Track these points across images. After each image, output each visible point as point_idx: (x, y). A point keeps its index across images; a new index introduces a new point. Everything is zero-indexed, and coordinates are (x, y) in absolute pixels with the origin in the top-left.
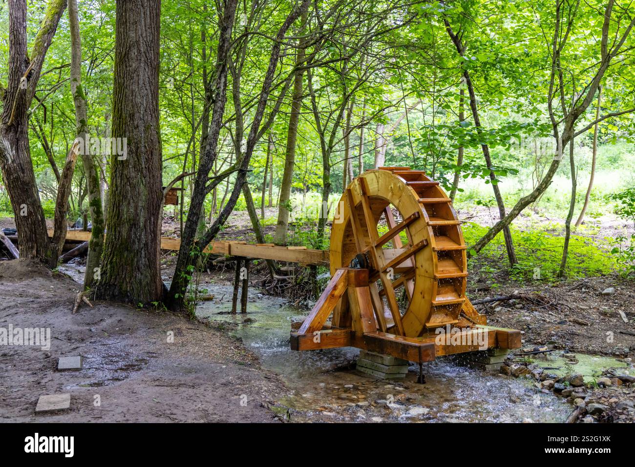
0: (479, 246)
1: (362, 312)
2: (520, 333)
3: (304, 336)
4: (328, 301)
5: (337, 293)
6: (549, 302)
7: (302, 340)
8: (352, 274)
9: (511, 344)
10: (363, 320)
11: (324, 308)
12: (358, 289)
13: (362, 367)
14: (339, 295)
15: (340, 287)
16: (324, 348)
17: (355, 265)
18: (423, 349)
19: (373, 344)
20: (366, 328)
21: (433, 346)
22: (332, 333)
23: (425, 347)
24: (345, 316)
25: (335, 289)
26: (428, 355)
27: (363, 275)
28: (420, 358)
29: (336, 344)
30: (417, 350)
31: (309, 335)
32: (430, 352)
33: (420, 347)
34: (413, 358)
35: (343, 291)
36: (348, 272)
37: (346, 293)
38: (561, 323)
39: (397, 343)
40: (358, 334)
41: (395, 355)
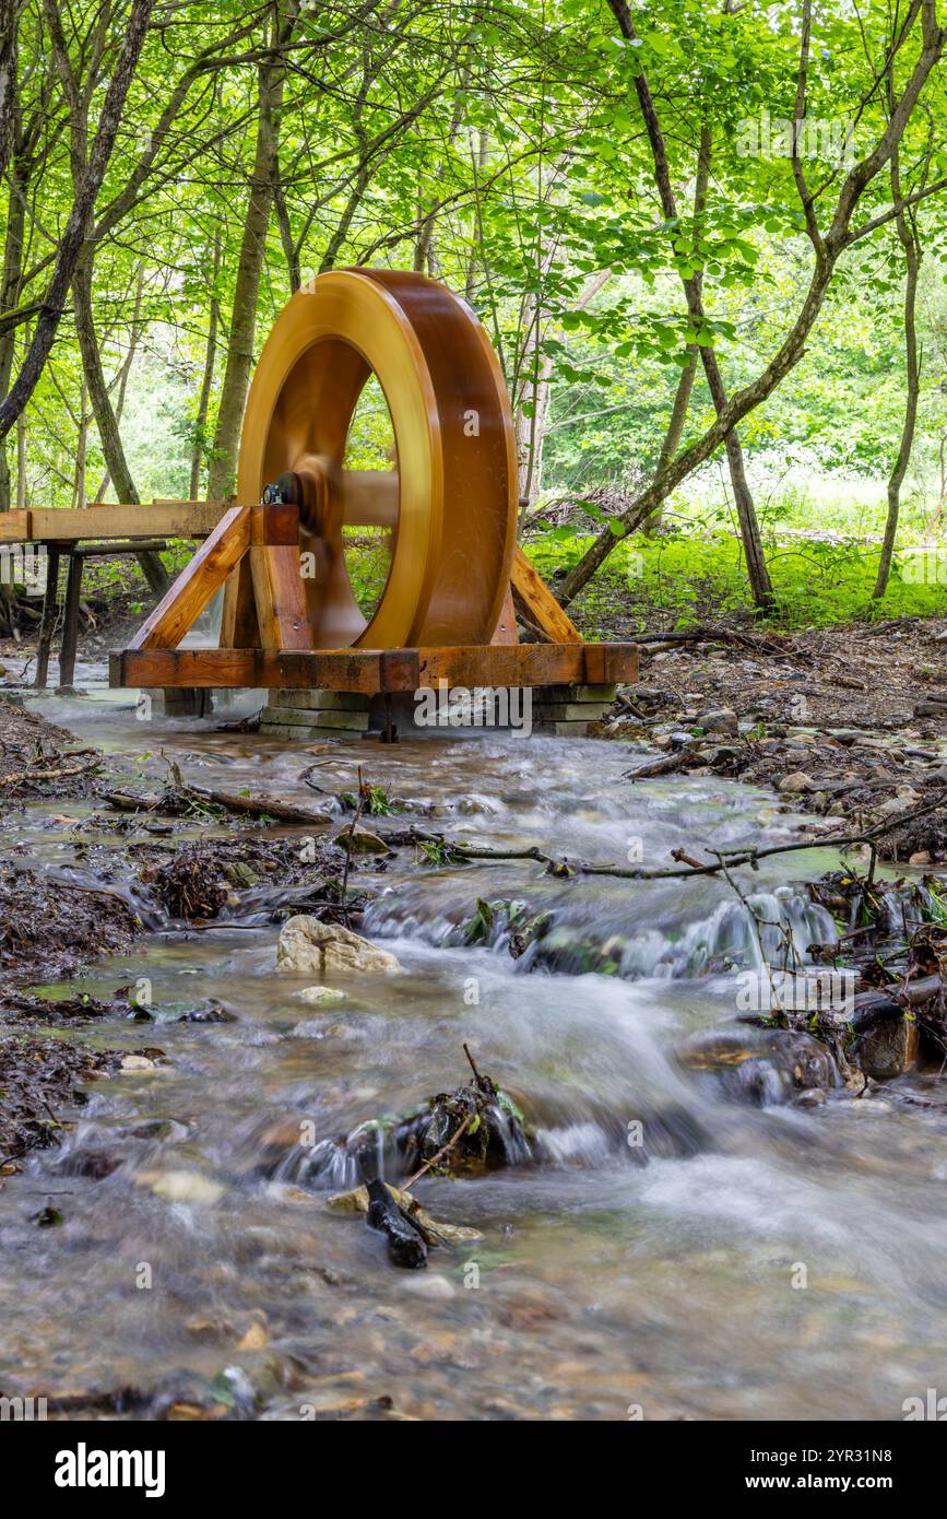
0: (636, 514)
1: (278, 602)
2: (635, 649)
3: (138, 653)
4: (199, 578)
5: (222, 559)
6: (795, 649)
7: (132, 662)
8: (260, 515)
9: (612, 672)
10: (280, 620)
11: (190, 592)
12: (271, 549)
13: (271, 724)
14: (228, 564)
15: (231, 546)
16: (188, 684)
17: (272, 498)
18: (389, 662)
19: (297, 672)
20: (285, 637)
21: (415, 657)
22: (208, 652)
23: (395, 656)
24: (247, 623)
25: (218, 549)
26: (400, 676)
27: (286, 518)
28: (383, 682)
29: (217, 679)
30: (376, 665)
31: (151, 652)
32: (406, 670)
33: (382, 657)
34: (370, 684)
35: (239, 554)
36: (252, 512)
37: (246, 562)
38: (794, 678)
39: (340, 658)
40: (270, 655)
41: (337, 687)
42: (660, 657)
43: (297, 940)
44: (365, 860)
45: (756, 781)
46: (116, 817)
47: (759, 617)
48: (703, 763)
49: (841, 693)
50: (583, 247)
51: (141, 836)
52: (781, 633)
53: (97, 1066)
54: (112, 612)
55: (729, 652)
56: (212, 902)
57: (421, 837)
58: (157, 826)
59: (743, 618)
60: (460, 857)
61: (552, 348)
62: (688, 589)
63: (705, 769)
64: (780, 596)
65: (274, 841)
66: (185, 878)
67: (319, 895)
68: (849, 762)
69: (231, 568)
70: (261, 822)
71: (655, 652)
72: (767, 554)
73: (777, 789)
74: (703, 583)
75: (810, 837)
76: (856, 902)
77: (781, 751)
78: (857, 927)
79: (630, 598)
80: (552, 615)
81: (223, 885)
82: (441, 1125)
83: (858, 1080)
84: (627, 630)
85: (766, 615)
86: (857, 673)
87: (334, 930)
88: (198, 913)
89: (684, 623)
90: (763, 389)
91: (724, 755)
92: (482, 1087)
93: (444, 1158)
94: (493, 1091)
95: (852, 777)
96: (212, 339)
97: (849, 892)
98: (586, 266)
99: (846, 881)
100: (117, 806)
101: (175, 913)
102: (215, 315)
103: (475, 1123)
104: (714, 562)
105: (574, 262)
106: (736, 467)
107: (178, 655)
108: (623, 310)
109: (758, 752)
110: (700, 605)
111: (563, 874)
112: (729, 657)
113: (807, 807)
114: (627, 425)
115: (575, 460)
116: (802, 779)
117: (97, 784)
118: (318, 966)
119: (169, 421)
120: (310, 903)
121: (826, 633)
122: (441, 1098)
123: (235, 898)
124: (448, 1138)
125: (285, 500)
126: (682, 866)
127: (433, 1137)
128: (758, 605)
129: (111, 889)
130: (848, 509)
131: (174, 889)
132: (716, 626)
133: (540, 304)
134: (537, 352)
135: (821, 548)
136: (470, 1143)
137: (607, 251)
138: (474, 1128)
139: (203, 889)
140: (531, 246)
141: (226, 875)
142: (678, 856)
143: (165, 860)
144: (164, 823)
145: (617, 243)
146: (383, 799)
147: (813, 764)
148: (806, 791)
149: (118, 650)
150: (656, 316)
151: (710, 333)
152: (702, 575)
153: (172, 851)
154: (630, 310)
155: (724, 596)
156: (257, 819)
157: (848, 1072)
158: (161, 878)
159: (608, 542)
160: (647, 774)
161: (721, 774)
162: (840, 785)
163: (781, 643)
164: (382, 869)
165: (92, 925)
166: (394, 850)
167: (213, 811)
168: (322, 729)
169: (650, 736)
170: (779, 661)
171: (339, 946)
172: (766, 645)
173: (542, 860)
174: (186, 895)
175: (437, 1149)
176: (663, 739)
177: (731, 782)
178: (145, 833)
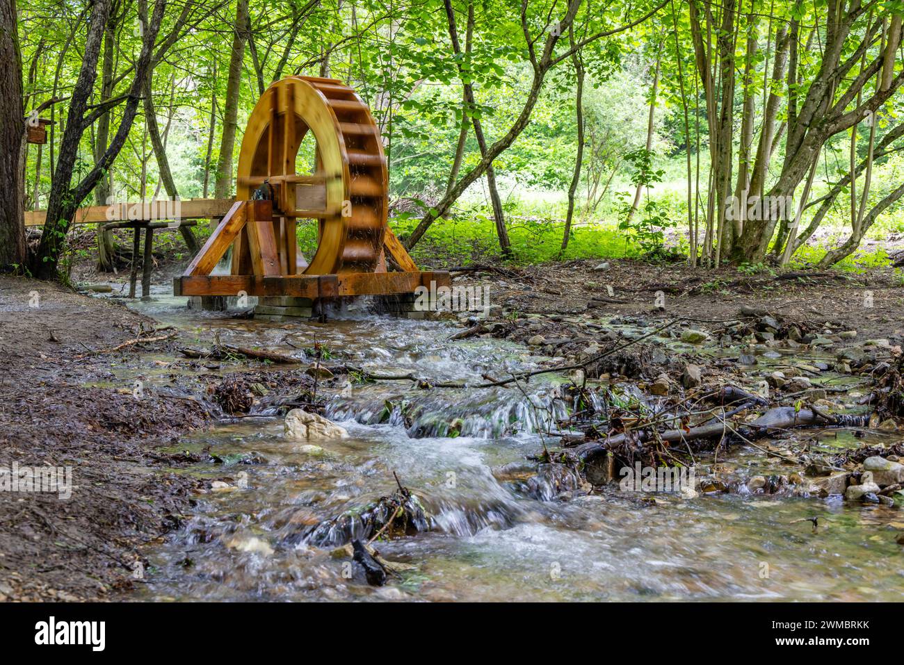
0: (443, 206)
1: (262, 251)
2: (448, 274)
3: (189, 278)
4: (220, 239)
5: (232, 228)
6: (524, 275)
7: (186, 282)
8: (252, 205)
10: (263, 260)
11: (216, 245)
12: (258, 224)
13: (260, 314)
14: (235, 231)
15: (236, 221)
16: (215, 294)
17: (258, 197)
18: (322, 281)
19: (272, 288)
20: (266, 269)
21: (336, 279)
22: (226, 277)
23: (326, 278)
24: (246, 263)
25: (230, 223)
26: (329, 289)
27: (265, 207)
28: (320, 292)
29: (230, 291)
30: (316, 282)
31: (196, 277)
32: (332, 286)
33: (319, 278)
34: (313, 293)
35: (241, 226)
36: (247, 204)
37: (245, 230)
38: (526, 289)
39: (297, 279)
40: (259, 279)
41: (295, 295)
42: (457, 279)
43: (295, 422)
44: (322, 382)
45: (516, 340)
46: (189, 361)
47: (504, 259)
48: (487, 331)
49: (549, 296)
50: (414, 67)
51: (204, 370)
52: (517, 267)
53: (199, 487)
54: (166, 258)
55: (492, 277)
56: (245, 403)
57: (351, 370)
58: (211, 366)
59: (496, 260)
60: (371, 379)
61: (399, 119)
62: (468, 245)
63: (488, 335)
64: (514, 249)
65: (274, 373)
66: (230, 391)
67: (301, 399)
68: (562, 330)
69: (237, 233)
70: (265, 362)
71: (454, 277)
72: (507, 227)
73: (528, 344)
74: (474, 242)
75: (548, 367)
76: (576, 398)
77: (527, 325)
78: (578, 411)
79: (436, 250)
80: (403, 257)
81: (250, 395)
82: (384, 513)
83: (588, 487)
84: (437, 266)
85: (507, 258)
86: (556, 286)
87: (313, 416)
88: (237, 409)
89: (467, 262)
90: (508, 142)
91: (498, 327)
92: (403, 493)
93: (387, 529)
94: (408, 496)
95: (564, 338)
96: (213, 115)
97: (573, 393)
98: (415, 77)
99: (572, 388)
100: (188, 356)
101: (226, 410)
102: (214, 103)
103: (400, 511)
104: (480, 231)
105: (410, 75)
106: (492, 183)
107: (210, 279)
108: (435, 100)
109: (515, 326)
110: (474, 254)
111: (426, 387)
112: (492, 279)
113: (544, 352)
114: (427, 163)
115: (400, 181)
116: (540, 338)
117: (176, 344)
118: (305, 435)
119: (188, 160)
120: (297, 404)
121: (539, 266)
122: (383, 499)
123: (257, 402)
124: (388, 519)
125: (264, 197)
126: (487, 382)
127: (380, 519)
128: (503, 253)
129: (192, 397)
130: (541, 206)
131: (225, 397)
132: (482, 262)
133: (392, 97)
134: (390, 122)
135: (533, 224)
136: (398, 522)
137: (427, 69)
138: (400, 514)
139: (239, 397)
140: (388, 66)
141: (251, 390)
142: (485, 377)
143: (218, 383)
144: (215, 364)
145: (433, 65)
146: (327, 351)
147: (545, 331)
148: (542, 344)
149: (179, 276)
150: (452, 103)
151: (480, 112)
152: (472, 238)
153: (221, 378)
154: (439, 100)
155: (486, 249)
156: (262, 361)
157: (581, 483)
158: (218, 392)
159: (429, 220)
160: (459, 337)
161: (496, 337)
162: (559, 341)
163: (517, 272)
164: (331, 386)
165: (184, 416)
166: (337, 376)
167: (240, 358)
168: (289, 317)
169: (457, 319)
170: (517, 281)
171: (316, 424)
172: (510, 273)
173: (415, 380)
174: (231, 400)
175: (382, 525)
176: (464, 320)
177: (502, 341)
178: (206, 369)
